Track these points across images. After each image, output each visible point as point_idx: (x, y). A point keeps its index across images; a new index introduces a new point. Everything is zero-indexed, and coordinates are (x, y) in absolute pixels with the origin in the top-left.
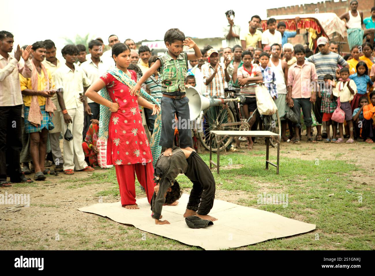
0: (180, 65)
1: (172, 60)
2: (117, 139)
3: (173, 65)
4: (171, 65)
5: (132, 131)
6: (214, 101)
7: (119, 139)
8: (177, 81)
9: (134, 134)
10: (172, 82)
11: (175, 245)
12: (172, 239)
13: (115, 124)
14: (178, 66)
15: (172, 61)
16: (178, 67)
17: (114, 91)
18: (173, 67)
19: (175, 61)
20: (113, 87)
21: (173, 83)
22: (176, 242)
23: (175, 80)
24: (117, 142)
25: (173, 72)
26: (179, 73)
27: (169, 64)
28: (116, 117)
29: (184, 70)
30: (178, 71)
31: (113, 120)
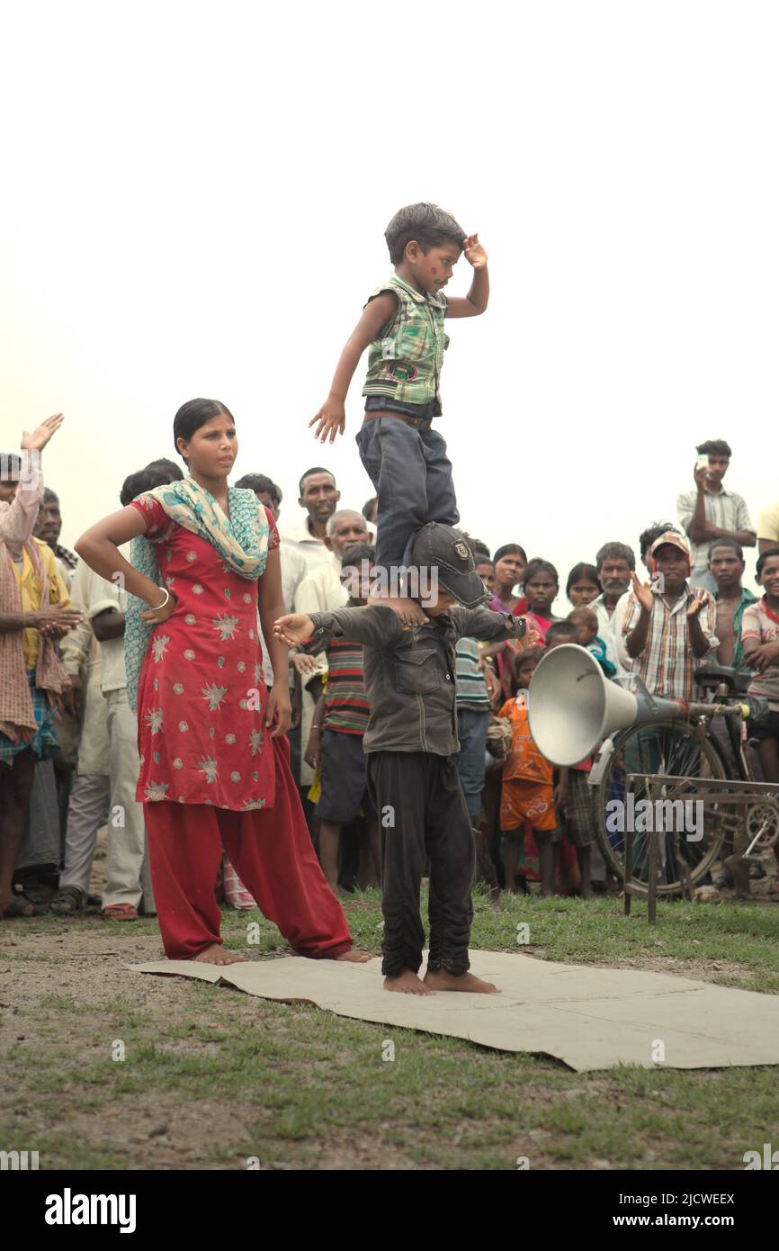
2: (157, 711)
3: (427, 319)
4: (423, 319)
5: (204, 691)
6: (655, 705)
7: (160, 713)
9: (209, 701)
10: (418, 371)
11: (458, 1051)
12: (448, 1036)
13: (157, 660)
17: (170, 553)
18: (426, 324)
20: (165, 541)
21: (421, 376)
22: (458, 1045)
23: (428, 368)
24: (155, 720)
25: (427, 341)
31: (154, 646)
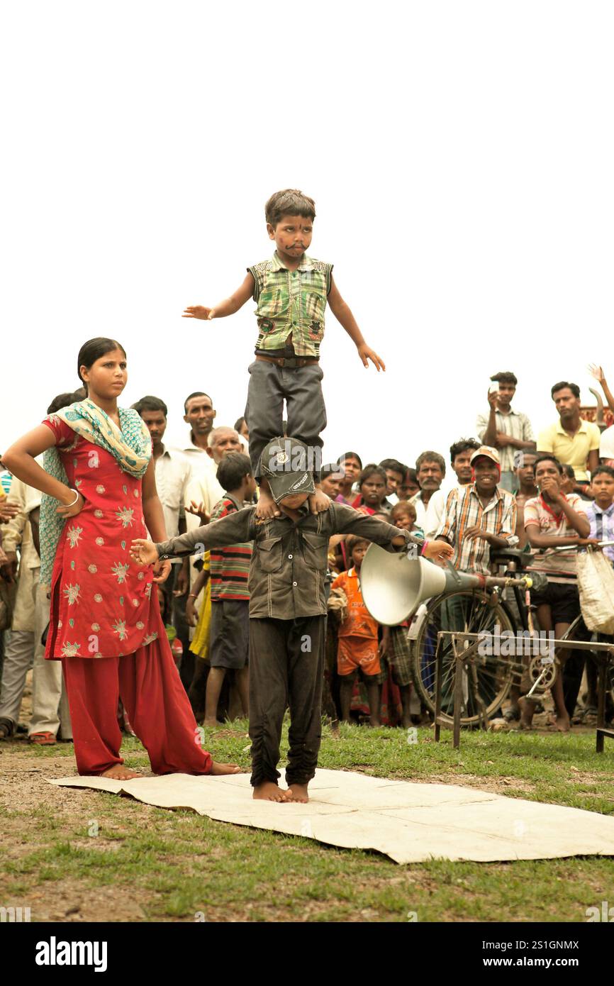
0: (302, 285)
1: (282, 271)
2: (74, 585)
3: (283, 283)
4: (279, 284)
5: (113, 569)
6: (459, 579)
7: (77, 587)
8: (289, 325)
9: (117, 576)
10: (276, 324)
11: (306, 848)
12: (298, 836)
13: (72, 545)
14: (294, 287)
15: (280, 274)
16: (294, 291)
17: (76, 460)
18: (281, 287)
19: (290, 274)
20: (73, 450)
21: (279, 327)
22: (306, 843)
23: (285, 320)
24: (72, 594)
25: (280, 301)
26: (298, 303)
27: (273, 281)
28: (76, 528)
29: (313, 299)
30: (296, 299)
31: (69, 534)
